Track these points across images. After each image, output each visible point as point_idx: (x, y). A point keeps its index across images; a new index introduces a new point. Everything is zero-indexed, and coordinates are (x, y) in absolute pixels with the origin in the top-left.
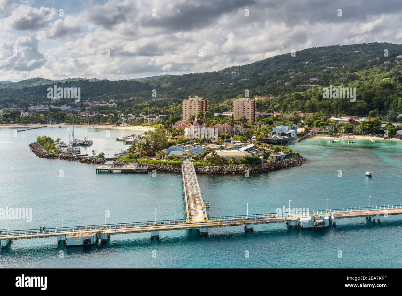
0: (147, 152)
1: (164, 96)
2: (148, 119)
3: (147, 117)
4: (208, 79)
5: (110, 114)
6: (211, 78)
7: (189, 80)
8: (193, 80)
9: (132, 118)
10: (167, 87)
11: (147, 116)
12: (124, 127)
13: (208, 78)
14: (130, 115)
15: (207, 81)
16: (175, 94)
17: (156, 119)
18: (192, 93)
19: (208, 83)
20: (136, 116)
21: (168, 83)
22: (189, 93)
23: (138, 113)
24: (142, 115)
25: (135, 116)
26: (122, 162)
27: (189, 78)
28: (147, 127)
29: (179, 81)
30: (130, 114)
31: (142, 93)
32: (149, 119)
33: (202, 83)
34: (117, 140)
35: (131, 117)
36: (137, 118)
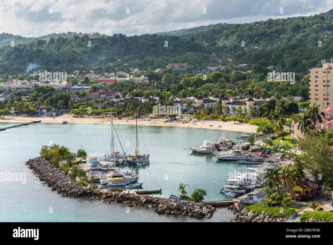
0: (304, 190)
1: (228, 62)
2: (230, 106)
3: (229, 103)
4: (305, 30)
5: (151, 97)
6: (310, 27)
7: (269, 31)
8: (277, 32)
9: (196, 105)
10: (227, 45)
11: (228, 101)
12: (187, 122)
13: (305, 27)
14: (192, 98)
15: (304, 32)
16: (249, 57)
17: (247, 107)
18: (284, 55)
19: (305, 35)
20: (205, 102)
21: (230, 38)
22: (277, 55)
23: (206, 96)
24: (214, 99)
25: (202, 101)
26: (262, 216)
27: (269, 29)
28: (233, 122)
29: (250, 33)
30: (190, 96)
31: (186, 57)
32: (232, 106)
33: (294, 36)
34: (194, 152)
35: (195, 102)
36: (206, 105)
